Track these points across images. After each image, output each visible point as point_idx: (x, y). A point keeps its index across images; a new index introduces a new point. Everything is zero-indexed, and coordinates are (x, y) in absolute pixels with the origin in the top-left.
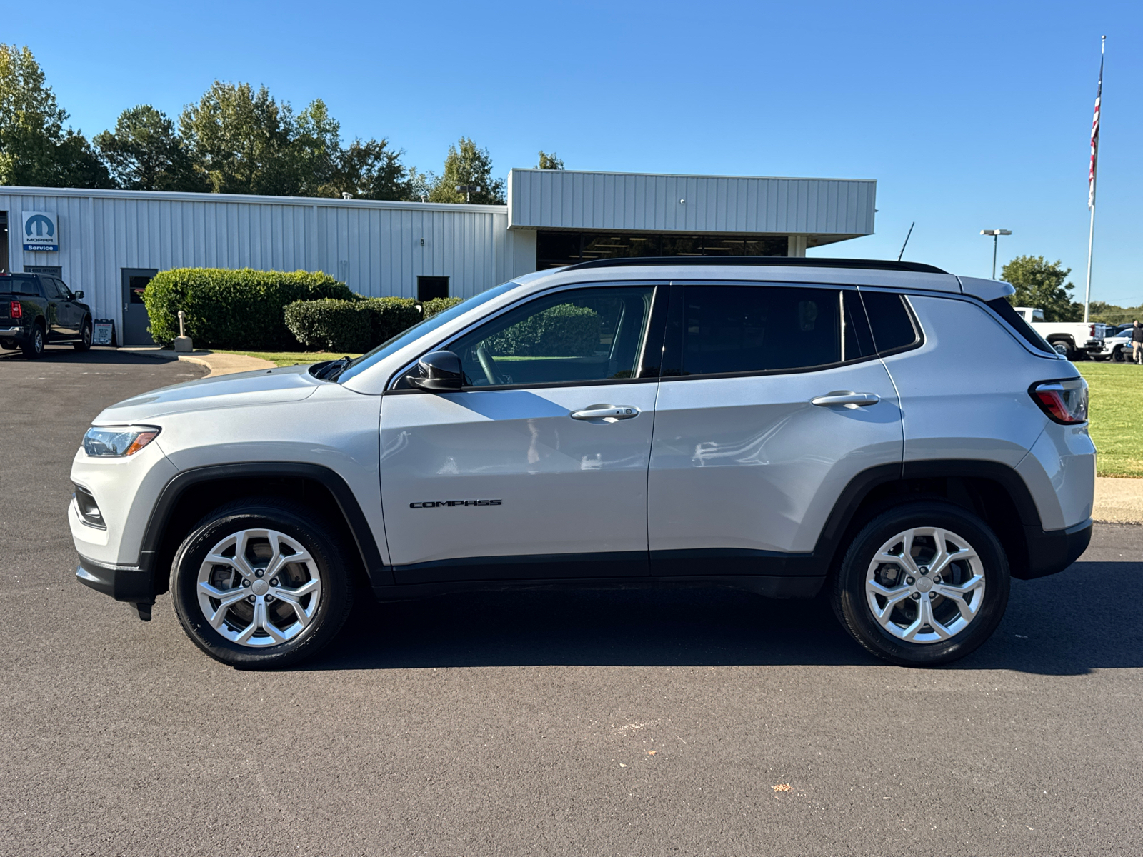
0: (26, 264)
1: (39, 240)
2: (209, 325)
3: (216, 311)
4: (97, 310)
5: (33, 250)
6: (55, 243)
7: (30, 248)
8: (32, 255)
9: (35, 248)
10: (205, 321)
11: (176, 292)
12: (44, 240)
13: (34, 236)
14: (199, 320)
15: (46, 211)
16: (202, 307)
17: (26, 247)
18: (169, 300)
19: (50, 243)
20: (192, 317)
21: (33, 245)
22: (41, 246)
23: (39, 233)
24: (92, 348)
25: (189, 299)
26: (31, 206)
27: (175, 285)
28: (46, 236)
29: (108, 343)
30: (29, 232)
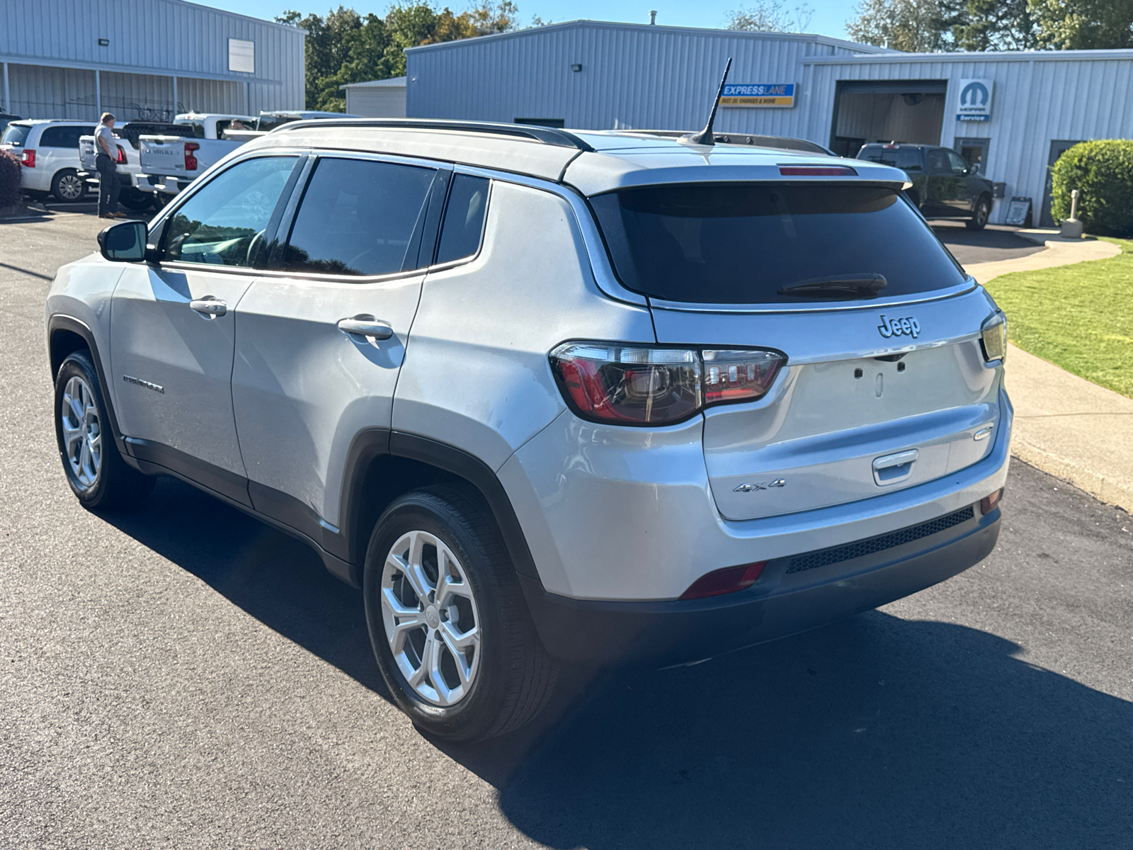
0: (958, 136)
1: (971, 109)
2: (1108, 208)
3: (1119, 192)
4: (1018, 186)
5: (964, 121)
6: (987, 112)
7: (962, 118)
8: (965, 126)
9: (967, 118)
10: (1104, 202)
11: (1079, 167)
12: (976, 110)
13: (968, 105)
14: (1098, 201)
15: (984, 77)
16: (1103, 186)
17: (958, 117)
18: (1070, 177)
19: (982, 113)
20: (1091, 198)
21: (966, 116)
22: (973, 116)
23: (973, 102)
24: (987, 227)
25: (1091, 176)
26: (971, 73)
27: (1080, 160)
28: (979, 105)
29: (1020, 224)
30: (963, 101)
